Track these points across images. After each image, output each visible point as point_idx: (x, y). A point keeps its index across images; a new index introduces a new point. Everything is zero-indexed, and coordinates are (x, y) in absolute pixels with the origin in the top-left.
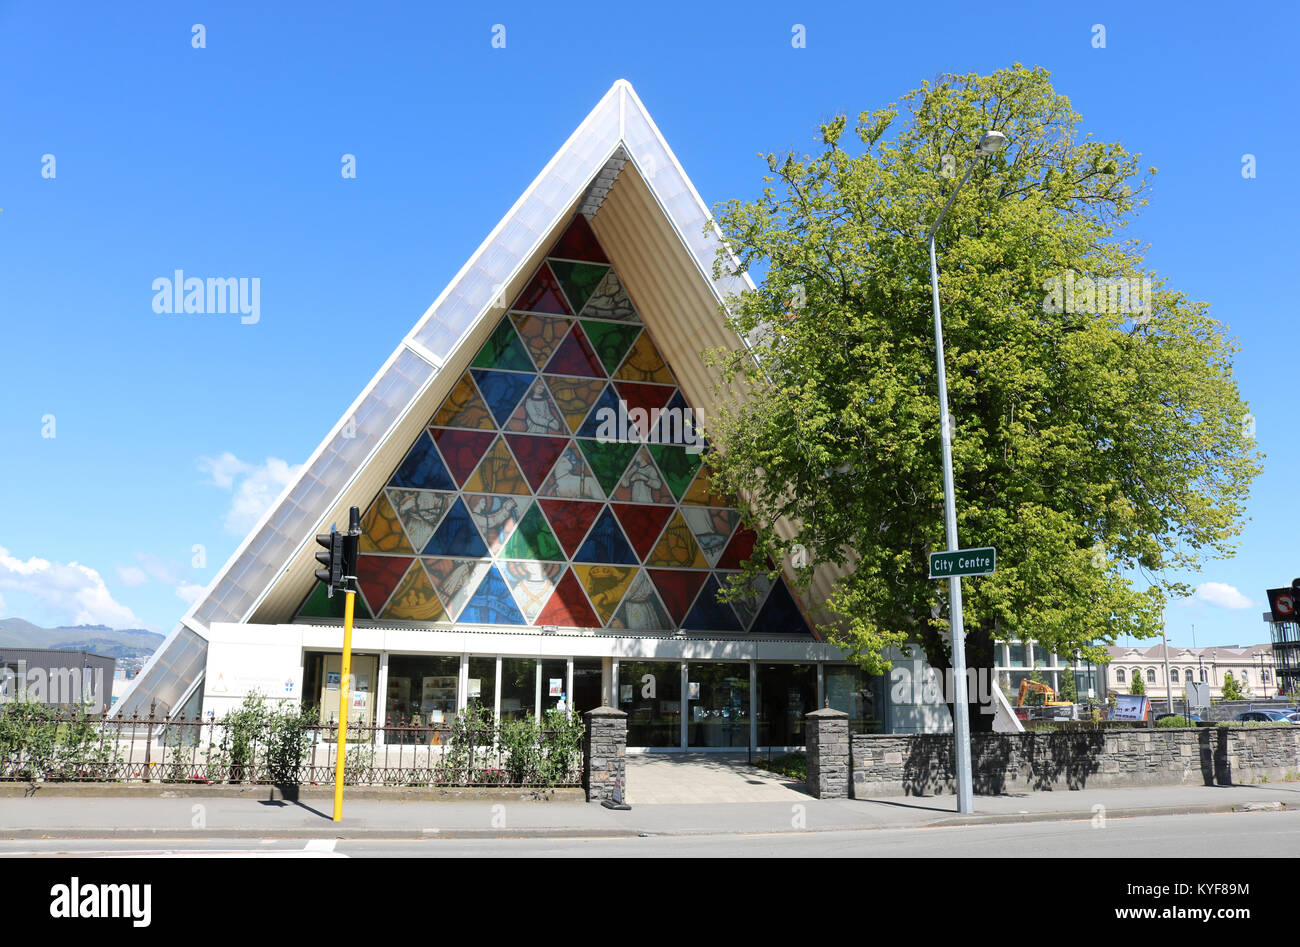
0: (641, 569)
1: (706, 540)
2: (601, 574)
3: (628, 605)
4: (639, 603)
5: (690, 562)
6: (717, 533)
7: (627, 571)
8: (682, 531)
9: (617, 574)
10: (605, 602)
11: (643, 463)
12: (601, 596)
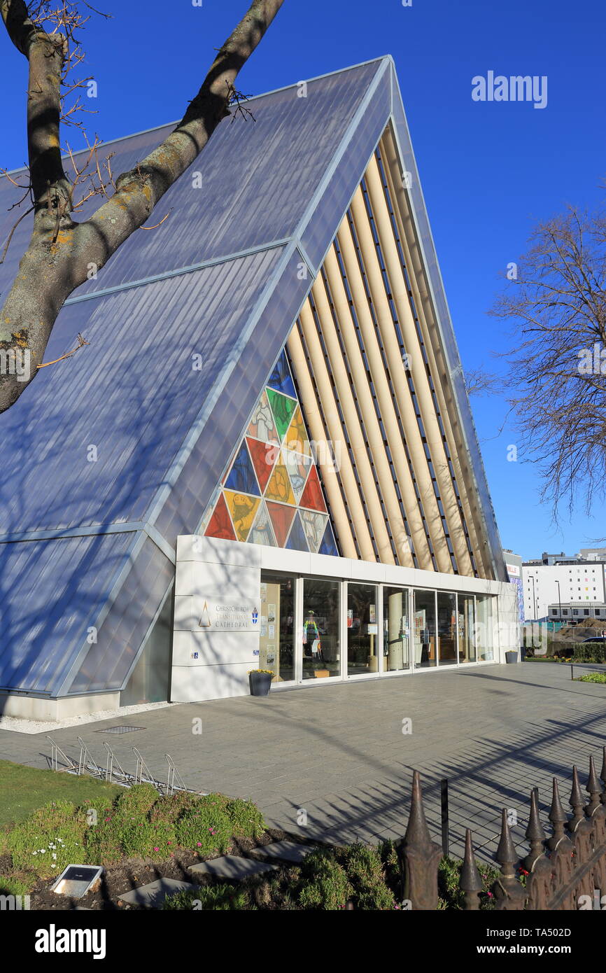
0: (262, 499)
1: (294, 480)
2: (240, 502)
3: (254, 531)
4: (260, 531)
5: (286, 498)
6: (300, 476)
7: (254, 501)
8: (282, 470)
9: (249, 504)
10: (242, 529)
11: (264, 405)
12: (239, 522)
